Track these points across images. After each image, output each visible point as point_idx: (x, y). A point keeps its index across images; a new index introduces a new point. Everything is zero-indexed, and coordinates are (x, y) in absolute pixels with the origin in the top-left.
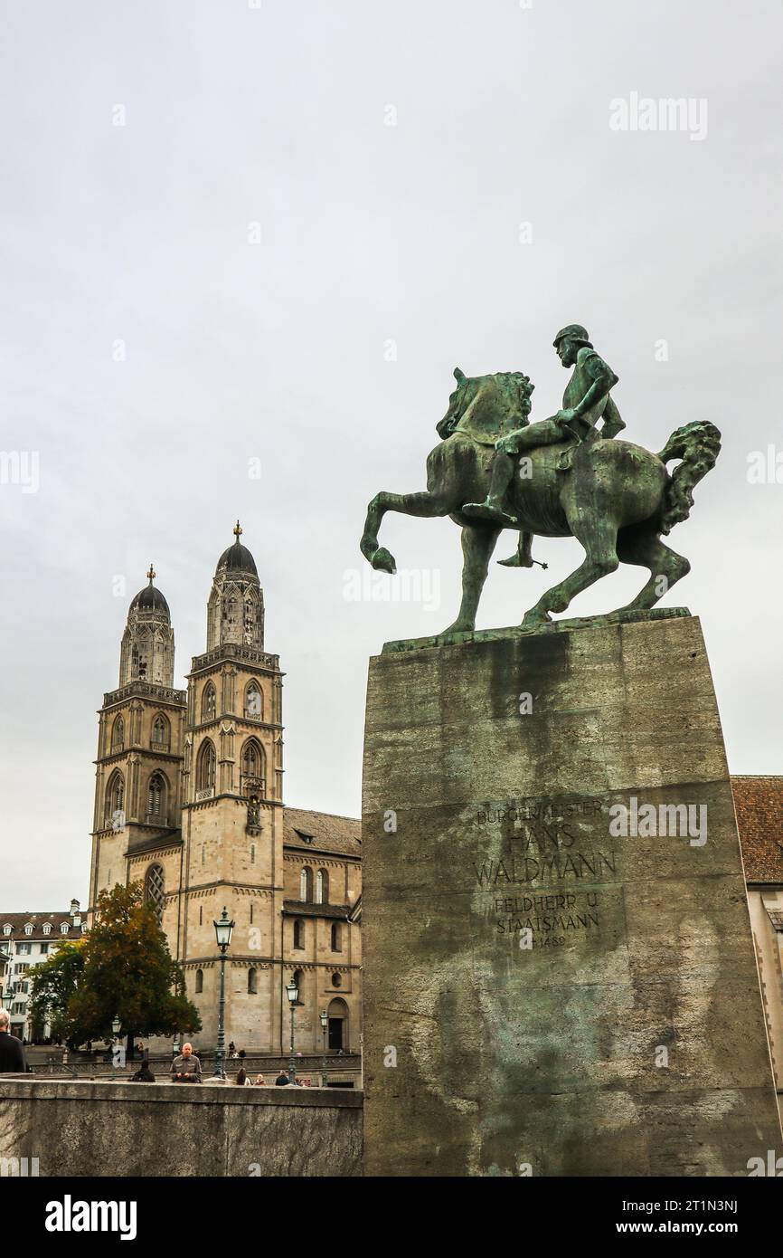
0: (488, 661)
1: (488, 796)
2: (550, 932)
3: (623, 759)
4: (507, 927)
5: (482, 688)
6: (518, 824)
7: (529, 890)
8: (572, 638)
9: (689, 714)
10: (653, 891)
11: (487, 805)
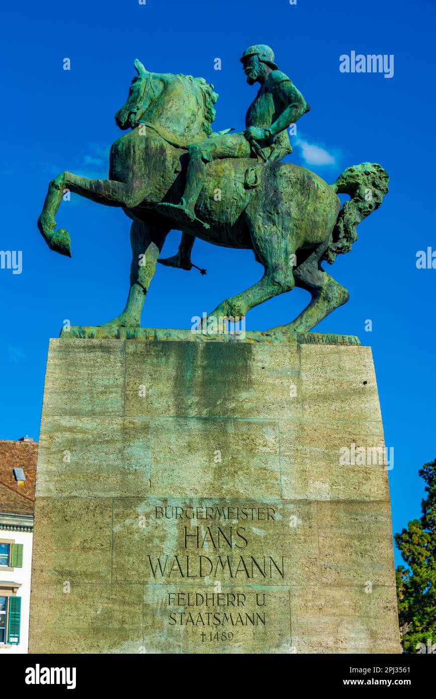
0: (173, 359)
1: (166, 493)
2: (220, 627)
3: (296, 471)
4: (178, 619)
5: (166, 387)
6: (194, 522)
7: (201, 586)
8: (254, 350)
9: (358, 437)
10: (317, 596)
11: (165, 501)
